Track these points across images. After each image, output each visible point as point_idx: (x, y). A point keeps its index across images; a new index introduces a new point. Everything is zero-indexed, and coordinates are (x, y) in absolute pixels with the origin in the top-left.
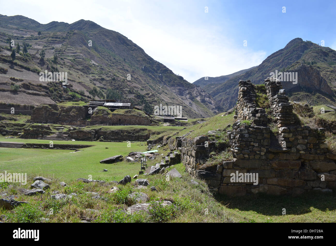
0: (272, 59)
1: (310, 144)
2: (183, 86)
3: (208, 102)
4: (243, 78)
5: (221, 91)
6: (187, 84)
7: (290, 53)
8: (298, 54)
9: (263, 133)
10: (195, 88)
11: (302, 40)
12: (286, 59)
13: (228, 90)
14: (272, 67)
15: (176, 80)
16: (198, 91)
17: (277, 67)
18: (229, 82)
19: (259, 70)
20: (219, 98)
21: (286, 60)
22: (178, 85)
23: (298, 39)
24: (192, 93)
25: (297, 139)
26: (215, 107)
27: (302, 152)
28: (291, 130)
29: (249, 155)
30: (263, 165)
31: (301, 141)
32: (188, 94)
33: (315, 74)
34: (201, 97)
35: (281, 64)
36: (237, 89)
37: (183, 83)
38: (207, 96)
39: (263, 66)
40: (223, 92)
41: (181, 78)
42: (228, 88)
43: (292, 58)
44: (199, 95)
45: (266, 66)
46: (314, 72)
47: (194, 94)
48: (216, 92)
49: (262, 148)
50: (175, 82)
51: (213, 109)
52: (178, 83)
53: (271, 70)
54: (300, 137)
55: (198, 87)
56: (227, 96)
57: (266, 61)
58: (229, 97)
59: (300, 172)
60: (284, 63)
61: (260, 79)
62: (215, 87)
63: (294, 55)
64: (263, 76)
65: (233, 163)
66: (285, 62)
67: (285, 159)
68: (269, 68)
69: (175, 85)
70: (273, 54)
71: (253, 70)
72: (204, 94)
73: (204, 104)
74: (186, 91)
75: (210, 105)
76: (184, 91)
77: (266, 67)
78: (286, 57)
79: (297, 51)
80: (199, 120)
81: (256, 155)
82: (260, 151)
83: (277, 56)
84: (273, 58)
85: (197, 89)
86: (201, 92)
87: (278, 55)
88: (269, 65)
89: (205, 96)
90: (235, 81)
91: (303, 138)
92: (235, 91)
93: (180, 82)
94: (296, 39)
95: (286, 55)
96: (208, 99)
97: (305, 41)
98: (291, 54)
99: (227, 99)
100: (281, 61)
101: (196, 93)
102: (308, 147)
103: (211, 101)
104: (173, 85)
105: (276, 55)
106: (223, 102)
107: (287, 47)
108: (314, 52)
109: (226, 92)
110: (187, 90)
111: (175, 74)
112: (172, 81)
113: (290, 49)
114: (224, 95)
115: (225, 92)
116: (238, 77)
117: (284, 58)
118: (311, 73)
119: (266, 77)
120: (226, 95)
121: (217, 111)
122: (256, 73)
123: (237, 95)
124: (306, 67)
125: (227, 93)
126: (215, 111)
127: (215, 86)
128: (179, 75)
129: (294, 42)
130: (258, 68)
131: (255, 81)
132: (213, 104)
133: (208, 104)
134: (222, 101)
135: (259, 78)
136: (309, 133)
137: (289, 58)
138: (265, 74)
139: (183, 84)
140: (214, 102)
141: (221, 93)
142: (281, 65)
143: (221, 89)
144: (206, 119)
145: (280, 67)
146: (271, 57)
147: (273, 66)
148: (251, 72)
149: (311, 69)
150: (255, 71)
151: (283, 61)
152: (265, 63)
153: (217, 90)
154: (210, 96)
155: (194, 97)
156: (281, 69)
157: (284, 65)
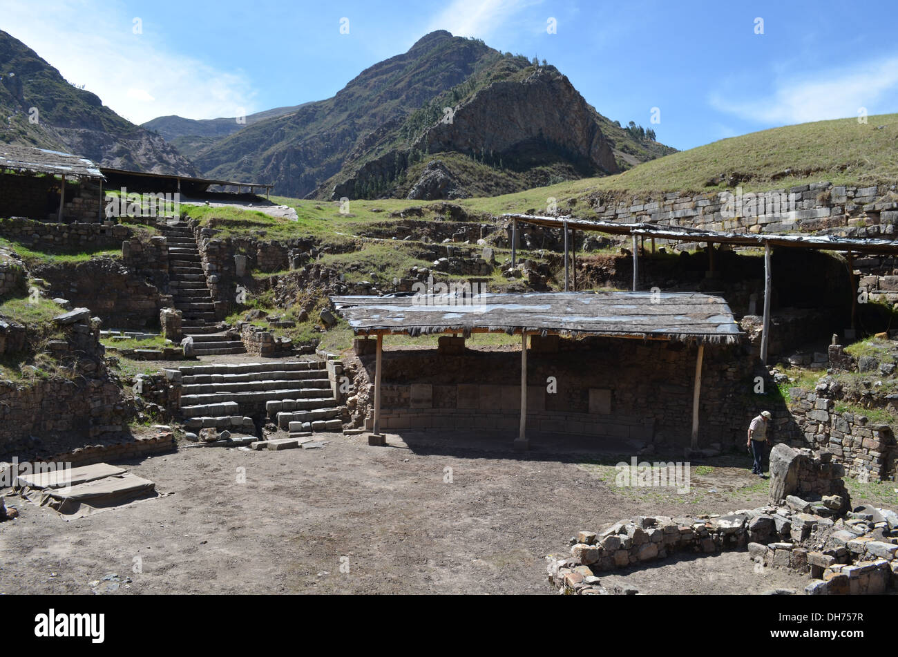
0: (374, 79)
2: (100, 128)
4: (292, 125)
5: (224, 158)
6: (113, 122)
7: (429, 63)
8: (451, 72)
12: (419, 81)
13: (245, 158)
14: (379, 100)
15: (72, 103)
16: (153, 147)
17: (392, 102)
18: (247, 133)
19: (336, 105)
21: (416, 83)
22: (83, 124)
23: (443, 31)
24: (133, 154)
32: (120, 154)
34: (165, 169)
35: (405, 93)
37: (101, 118)
38: (183, 167)
39: (350, 97)
40: (231, 164)
41: (93, 100)
42: (245, 153)
43: (435, 81)
44: (155, 163)
45: (356, 95)
48: (209, 160)
50: (71, 109)
52: (81, 113)
53: (377, 107)
56: (241, 176)
57: (359, 84)
60: (411, 92)
61: (344, 129)
62: (203, 147)
63: (439, 73)
64: (353, 123)
66: (415, 89)
68: (368, 102)
69: (69, 119)
70: (376, 67)
71: (320, 105)
72: (173, 161)
74: (112, 144)
76: (103, 145)
77: (359, 100)
78: (418, 74)
79: (447, 63)
83: (388, 72)
84: (379, 77)
85: (151, 143)
86: (163, 152)
87: (391, 70)
88: (365, 95)
89: (176, 166)
90: (265, 132)
92: (268, 160)
93: (89, 114)
94: (437, 32)
95: (417, 69)
98: (431, 67)
100: (402, 84)
101: (146, 154)
104: (61, 121)
105: (386, 69)
107: (417, 50)
109: (240, 161)
110: (116, 140)
111: (70, 81)
112: (60, 106)
114: (233, 170)
115: (235, 164)
116: (276, 122)
117: (412, 76)
119: (361, 125)
120: (240, 170)
122: (328, 114)
123: (276, 171)
124: (551, 81)
125: (243, 166)
127: (201, 143)
128: (85, 89)
129: (434, 41)
131: (329, 135)
135: (343, 126)
137: (426, 78)
138: (359, 117)
139: (99, 119)
141: (224, 165)
142: (404, 96)
143: (225, 153)
145: (401, 101)
146: (370, 74)
147: (379, 96)
148: (313, 110)
149: (566, 89)
150: (327, 108)
151: (410, 84)
152: (355, 87)
153: (212, 156)
154: (194, 169)
155: (141, 166)
156: (404, 107)
157: (411, 98)
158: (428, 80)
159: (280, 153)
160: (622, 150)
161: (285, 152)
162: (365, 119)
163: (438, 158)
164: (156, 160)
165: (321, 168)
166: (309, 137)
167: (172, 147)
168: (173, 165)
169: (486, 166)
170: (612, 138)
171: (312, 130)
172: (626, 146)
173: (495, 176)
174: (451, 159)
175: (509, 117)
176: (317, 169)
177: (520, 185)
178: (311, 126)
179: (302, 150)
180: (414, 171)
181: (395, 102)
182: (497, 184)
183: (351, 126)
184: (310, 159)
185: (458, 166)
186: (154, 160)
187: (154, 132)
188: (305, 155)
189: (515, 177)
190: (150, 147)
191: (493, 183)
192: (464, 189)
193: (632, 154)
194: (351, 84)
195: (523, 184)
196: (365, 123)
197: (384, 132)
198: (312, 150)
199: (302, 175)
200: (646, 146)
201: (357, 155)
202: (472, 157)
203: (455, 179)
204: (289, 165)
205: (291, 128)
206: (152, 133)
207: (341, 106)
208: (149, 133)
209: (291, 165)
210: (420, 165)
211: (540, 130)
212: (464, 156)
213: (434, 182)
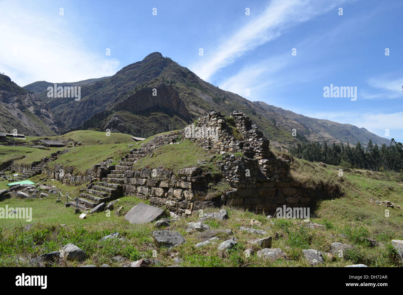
0: (128, 71)
1: (282, 173)
2: (9, 90)
3: (45, 115)
4: (92, 89)
5: (63, 102)
6: (15, 88)
7: (148, 67)
8: (157, 71)
9: (254, 165)
10: (28, 95)
11: (162, 55)
12: (144, 74)
13: (72, 102)
14: (128, 81)
16: (31, 98)
17: (133, 81)
19: (111, 81)
20: (60, 110)
21: (143, 75)
22: (3, 89)
23: (158, 53)
24: (23, 101)
25: (274, 170)
26: (54, 122)
27: (277, 181)
28: (271, 162)
29: (245, 184)
30: (254, 193)
31: (276, 171)
32: (17, 101)
33: (174, 95)
34: (35, 107)
35: (138, 78)
36: (84, 102)
38: (43, 106)
39: (117, 78)
40: (66, 104)
41: (7, 78)
43: (150, 74)
44: (31, 105)
45: (120, 78)
46: (173, 92)
47: (26, 102)
48: (56, 102)
49: (254, 178)
51: (51, 124)
52: (2, 84)
53: (126, 84)
54: (276, 168)
55: (32, 93)
56: (69, 110)
57: (121, 73)
58: (72, 111)
59: (275, 198)
60: (140, 78)
61: (112, 92)
63: (152, 71)
64: (116, 90)
65: (235, 192)
66: (142, 77)
67: (267, 187)
68: (124, 81)
70: (129, 66)
71: (104, 81)
72: (39, 104)
73: (39, 117)
74: (14, 97)
75: (47, 118)
76: (10, 97)
77: (121, 80)
78: (143, 71)
79: (155, 67)
80: (41, 139)
81: (250, 185)
82: (253, 181)
83: (133, 69)
84: (130, 70)
85: (30, 96)
86: (35, 100)
87: (135, 67)
88: (123, 78)
89: (40, 106)
91: (278, 169)
92: (81, 103)
93: (5, 85)
94: (155, 53)
95: (143, 69)
96: (44, 110)
97: (165, 57)
98: (149, 68)
99: (70, 113)
100: (137, 74)
101: (28, 101)
102: (281, 176)
103: (48, 113)
105: (133, 67)
106: (65, 116)
107: (145, 60)
108: (173, 71)
109: (69, 103)
110: (16, 95)
113: (149, 63)
114: (66, 107)
115: (67, 104)
116: (86, 87)
117: (141, 71)
118: (170, 93)
119: (119, 91)
120: (69, 107)
121: (56, 127)
122: (108, 85)
123: (83, 109)
124: (165, 86)
125: (70, 105)
126: (54, 128)
129: (154, 56)
130: (110, 79)
131: (106, 94)
132: (51, 118)
133: (45, 117)
134: (63, 114)
136: (281, 165)
137: (147, 72)
138: (119, 87)
139: (10, 87)
140: (52, 115)
141: (63, 105)
142: (137, 80)
143: (63, 100)
144: (51, 138)
145: (136, 82)
146: (126, 69)
147: (128, 79)
148: (102, 83)
149: (170, 89)
150: (108, 83)
151: (140, 75)
152: (119, 74)
153: (58, 101)
154: (48, 107)
155: (25, 106)
156: (137, 84)
157: (140, 80)
158: (148, 73)
159: (85, 101)
160: (200, 107)
161: (87, 101)
162: (122, 88)
163: (118, 113)
164: (32, 104)
165: (102, 108)
166: (99, 94)
167: (39, 99)
168: (39, 106)
169: (135, 115)
170: (197, 103)
171: (100, 91)
172: (202, 106)
173: (138, 119)
174: (123, 113)
175: (147, 99)
176: (101, 108)
177: (146, 122)
178: (100, 89)
179: (94, 100)
180: (110, 117)
181: (133, 82)
182: (138, 122)
183: (115, 91)
184: (98, 104)
185: (125, 116)
186: (31, 104)
187: (32, 92)
188: (96, 102)
189: (145, 119)
190: (30, 98)
191: (136, 121)
192: (124, 123)
193: (204, 109)
194: (118, 73)
195: (147, 121)
196: (121, 90)
197: (122, 96)
198: (99, 100)
199: (94, 111)
200: (219, 104)
201: (111, 105)
202: (131, 112)
203: (122, 120)
204: (88, 106)
205: (92, 90)
206: (31, 93)
207: (113, 82)
208: (30, 92)
209: (89, 106)
210: (112, 116)
211: (158, 103)
212: (128, 112)
213: (114, 121)
